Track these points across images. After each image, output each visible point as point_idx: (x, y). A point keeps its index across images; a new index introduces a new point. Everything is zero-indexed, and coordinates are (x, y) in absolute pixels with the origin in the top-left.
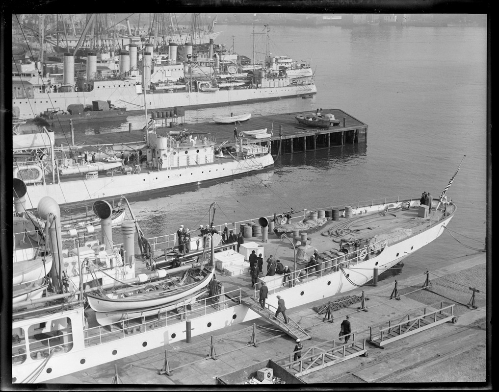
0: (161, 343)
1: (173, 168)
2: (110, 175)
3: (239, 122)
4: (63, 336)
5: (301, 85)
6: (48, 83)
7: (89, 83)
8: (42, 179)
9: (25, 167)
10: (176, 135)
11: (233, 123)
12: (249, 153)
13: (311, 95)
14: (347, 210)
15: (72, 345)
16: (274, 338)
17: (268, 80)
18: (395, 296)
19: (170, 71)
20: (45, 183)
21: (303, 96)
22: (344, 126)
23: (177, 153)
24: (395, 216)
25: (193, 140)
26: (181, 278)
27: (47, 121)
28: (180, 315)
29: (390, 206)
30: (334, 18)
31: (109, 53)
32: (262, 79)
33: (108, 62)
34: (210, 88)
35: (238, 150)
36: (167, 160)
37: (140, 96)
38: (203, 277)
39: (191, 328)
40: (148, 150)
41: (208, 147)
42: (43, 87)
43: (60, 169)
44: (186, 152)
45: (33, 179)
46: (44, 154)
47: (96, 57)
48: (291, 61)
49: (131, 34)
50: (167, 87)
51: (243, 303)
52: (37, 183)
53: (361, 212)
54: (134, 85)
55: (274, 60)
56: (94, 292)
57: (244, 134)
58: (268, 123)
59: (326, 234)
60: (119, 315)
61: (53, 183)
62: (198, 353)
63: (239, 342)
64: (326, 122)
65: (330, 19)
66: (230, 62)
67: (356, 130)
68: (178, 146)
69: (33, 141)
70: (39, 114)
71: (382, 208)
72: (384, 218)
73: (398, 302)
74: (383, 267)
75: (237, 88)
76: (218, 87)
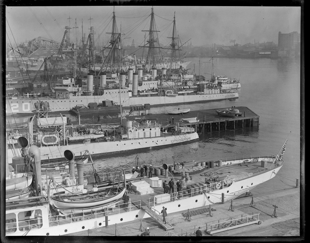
0: (93, 227)
1: (135, 139)
2: (97, 142)
3: (183, 114)
4: (37, 220)
5: (228, 93)
6: (77, 90)
7: (102, 90)
8: (58, 143)
9: (48, 136)
10: (139, 120)
11: (179, 114)
12: (182, 131)
13: (234, 99)
14: (218, 162)
15: (42, 225)
16: (153, 227)
17: (208, 90)
18: (231, 209)
19: (152, 84)
20: (59, 145)
21: (230, 99)
22: (245, 117)
23: (138, 130)
24: (247, 166)
25: (148, 123)
26: (107, 193)
27: (76, 112)
28: (105, 213)
29: (246, 161)
30: (267, 53)
31: (116, 74)
32: (205, 89)
33: (116, 79)
34: (172, 94)
35: (176, 130)
36: (132, 134)
37: (131, 98)
38: (118, 192)
39: (108, 220)
40: (122, 128)
41: (156, 127)
42: (75, 93)
43: (69, 137)
44: (144, 130)
45: (52, 142)
46: (61, 129)
47: (106, 75)
48: (227, 78)
49: (136, 63)
50: (147, 93)
51: (142, 209)
52: (55, 145)
53: (228, 163)
54: (127, 92)
55: (216, 78)
56: (56, 197)
57: (182, 120)
58: (201, 114)
59: (203, 175)
60: (70, 211)
61: (64, 145)
62: (109, 233)
63: (134, 229)
64: (233, 114)
65: (264, 53)
66: (189, 79)
67: (252, 119)
68: (139, 126)
69: (55, 122)
70: (72, 108)
71: (241, 161)
72: (241, 167)
73: (232, 212)
74: (233, 194)
75: (189, 94)
76: (177, 94)
